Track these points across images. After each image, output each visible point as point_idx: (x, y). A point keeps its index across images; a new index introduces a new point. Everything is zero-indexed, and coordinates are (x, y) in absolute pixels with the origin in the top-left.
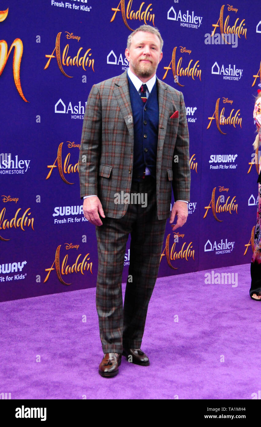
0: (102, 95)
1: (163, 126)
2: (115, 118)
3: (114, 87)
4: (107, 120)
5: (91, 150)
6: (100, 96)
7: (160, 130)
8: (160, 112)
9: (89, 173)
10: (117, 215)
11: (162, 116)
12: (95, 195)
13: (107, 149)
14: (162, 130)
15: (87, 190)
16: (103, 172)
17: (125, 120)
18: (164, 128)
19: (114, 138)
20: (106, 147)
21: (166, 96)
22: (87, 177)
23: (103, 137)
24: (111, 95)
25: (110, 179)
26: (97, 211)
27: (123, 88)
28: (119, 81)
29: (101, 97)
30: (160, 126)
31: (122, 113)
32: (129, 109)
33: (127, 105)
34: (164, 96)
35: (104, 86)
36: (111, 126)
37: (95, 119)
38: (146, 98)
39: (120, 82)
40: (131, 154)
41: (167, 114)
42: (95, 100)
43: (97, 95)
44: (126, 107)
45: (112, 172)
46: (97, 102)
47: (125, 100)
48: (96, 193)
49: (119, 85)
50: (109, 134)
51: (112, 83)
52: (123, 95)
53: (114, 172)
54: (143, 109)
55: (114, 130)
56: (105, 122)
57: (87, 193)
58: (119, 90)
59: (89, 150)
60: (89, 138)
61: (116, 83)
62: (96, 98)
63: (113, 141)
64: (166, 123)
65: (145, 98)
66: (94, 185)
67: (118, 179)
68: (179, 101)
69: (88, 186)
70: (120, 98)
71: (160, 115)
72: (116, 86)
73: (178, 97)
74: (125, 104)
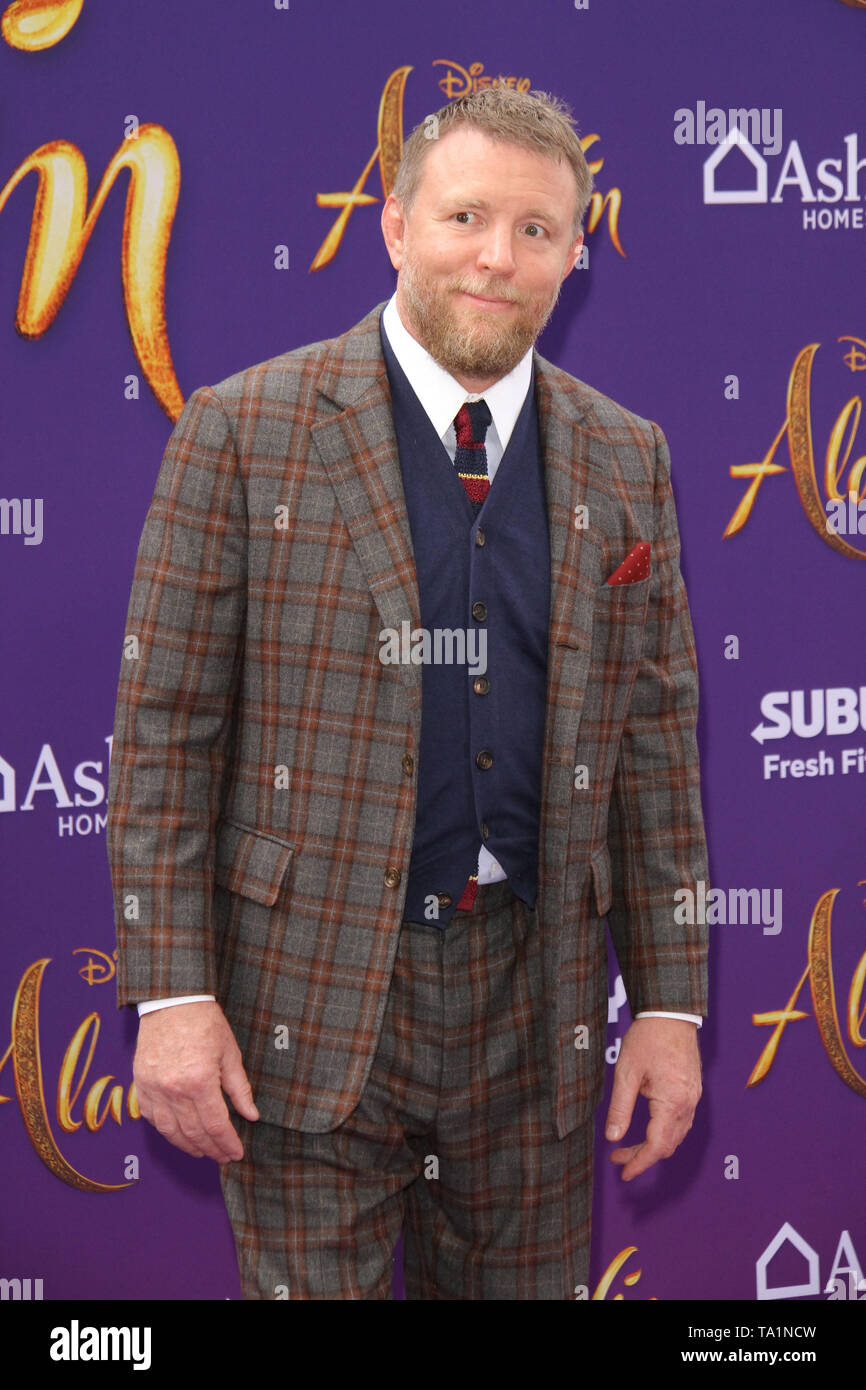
0: (250, 456)
1: (572, 636)
2: (322, 586)
3: (314, 410)
4: (275, 591)
5: (184, 746)
6: (237, 457)
7: (555, 652)
8: (558, 555)
9: (173, 869)
10: (309, 1112)
11: (570, 576)
12: (206, 991)
13: (269, 746)
14: (569, 654)
15: (161, 967)
16: (239, 867)
17: (378, 601)
18: (581, 641)
19: (313, 690)
20: (262, 736)
21: (587, 459)
22: (162, 896)
23: (253, 681)
24: (298, 455)
25: (280, 908)
26: (218, 1082)
27: (363, 418)
28: (338, 374)
29: (244, 465)
30: (558, 633)
31: (359, 563)
32: (396, 542)
33: (385, 516)
34: (573, 463)
35: (259, 400)
36: (299, 627)
37: (209, 583)
38: (485, 477)
39: (344, 381)
40: (401, 786)
41: (591, 564)
42: (212, 477)
43: (223, 451)
44: (381, 528)
45: (290, 876)
46: (221, 494)
47: (375, 489)
48: (212, 983)
49: (339, 398)
50: (284, 669)
51: (302, 385)
52: (364, 462)
53: (301, 877)
54: (468, 540)
55: (312, 648)
56: (266, 601)
57: (160, 982)
58: (343, 432)
59: (171, 746)
60: (174, 684)
61: (325, 385)
62: (219, 470)
63: (302, 709)
64: (587, 614)
65: (481, 477)
66: (200, 939)
67: (323, 918)
68: (652, 480)
69: (170, 946)
70: (349, 477)
71: (556, 572)
72: (322, 405)
73: (642, 460)
74: (375, 511)
